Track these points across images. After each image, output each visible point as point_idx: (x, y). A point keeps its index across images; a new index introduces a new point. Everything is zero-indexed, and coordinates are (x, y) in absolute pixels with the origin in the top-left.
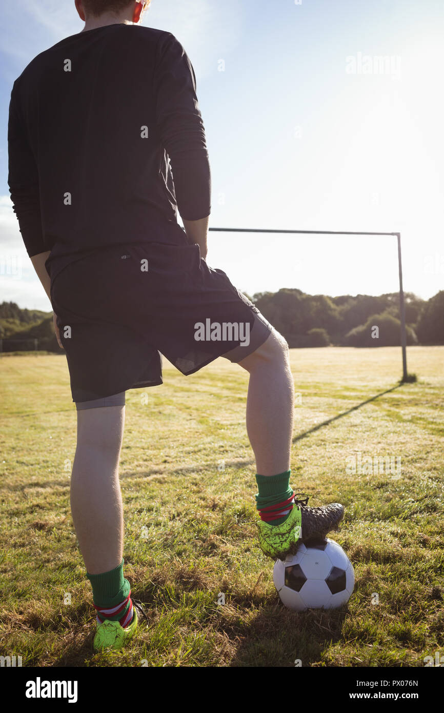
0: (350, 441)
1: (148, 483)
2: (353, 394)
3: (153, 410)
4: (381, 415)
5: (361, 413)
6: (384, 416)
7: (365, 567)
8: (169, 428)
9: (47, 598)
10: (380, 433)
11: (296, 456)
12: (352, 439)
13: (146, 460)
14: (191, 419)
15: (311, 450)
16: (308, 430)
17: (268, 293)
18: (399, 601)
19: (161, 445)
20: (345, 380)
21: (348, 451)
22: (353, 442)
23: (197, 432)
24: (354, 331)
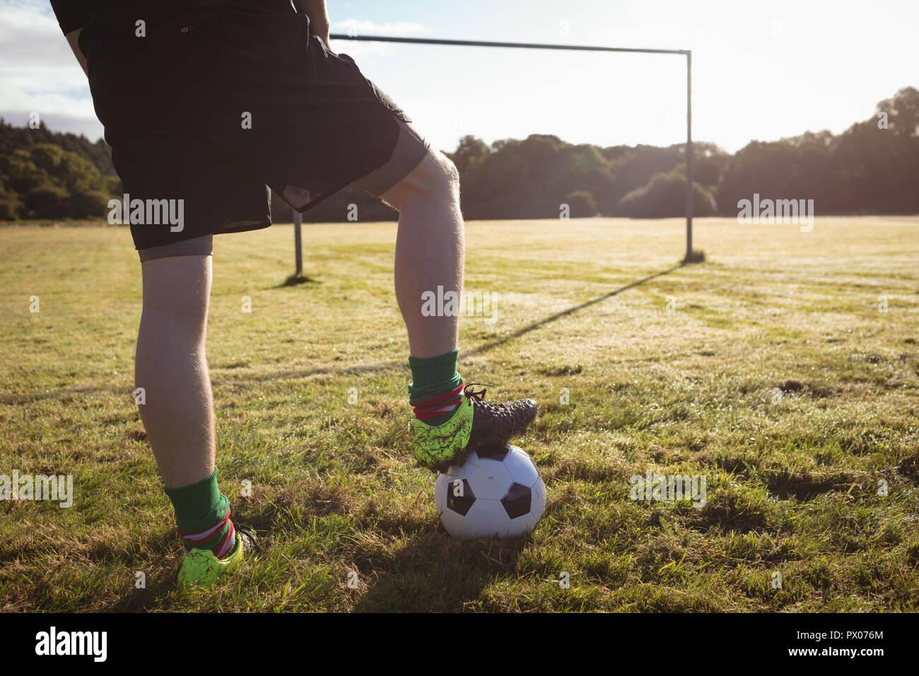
0: (595, 334)
1: (305, 385)
2: (614, 276)
3: (336, 295)
4: (645, 302)
5: (618, 300)
6: (648, 304)
7: (566, 485)
8: (352, 318)
9: (127, 524)
10: (638, 325)
11: (516, 352)
12: (597, 332)
13: (311, 357)
14: (385, 307)
15: (539, 345)
16: (540, 321)
17: (512, 140)
18: (604, 528)
19: (335, 339)
20: (609, 259)
21: (588, 346)
22: (598, 335)
23: (389, 323)
24: (631, 195)
